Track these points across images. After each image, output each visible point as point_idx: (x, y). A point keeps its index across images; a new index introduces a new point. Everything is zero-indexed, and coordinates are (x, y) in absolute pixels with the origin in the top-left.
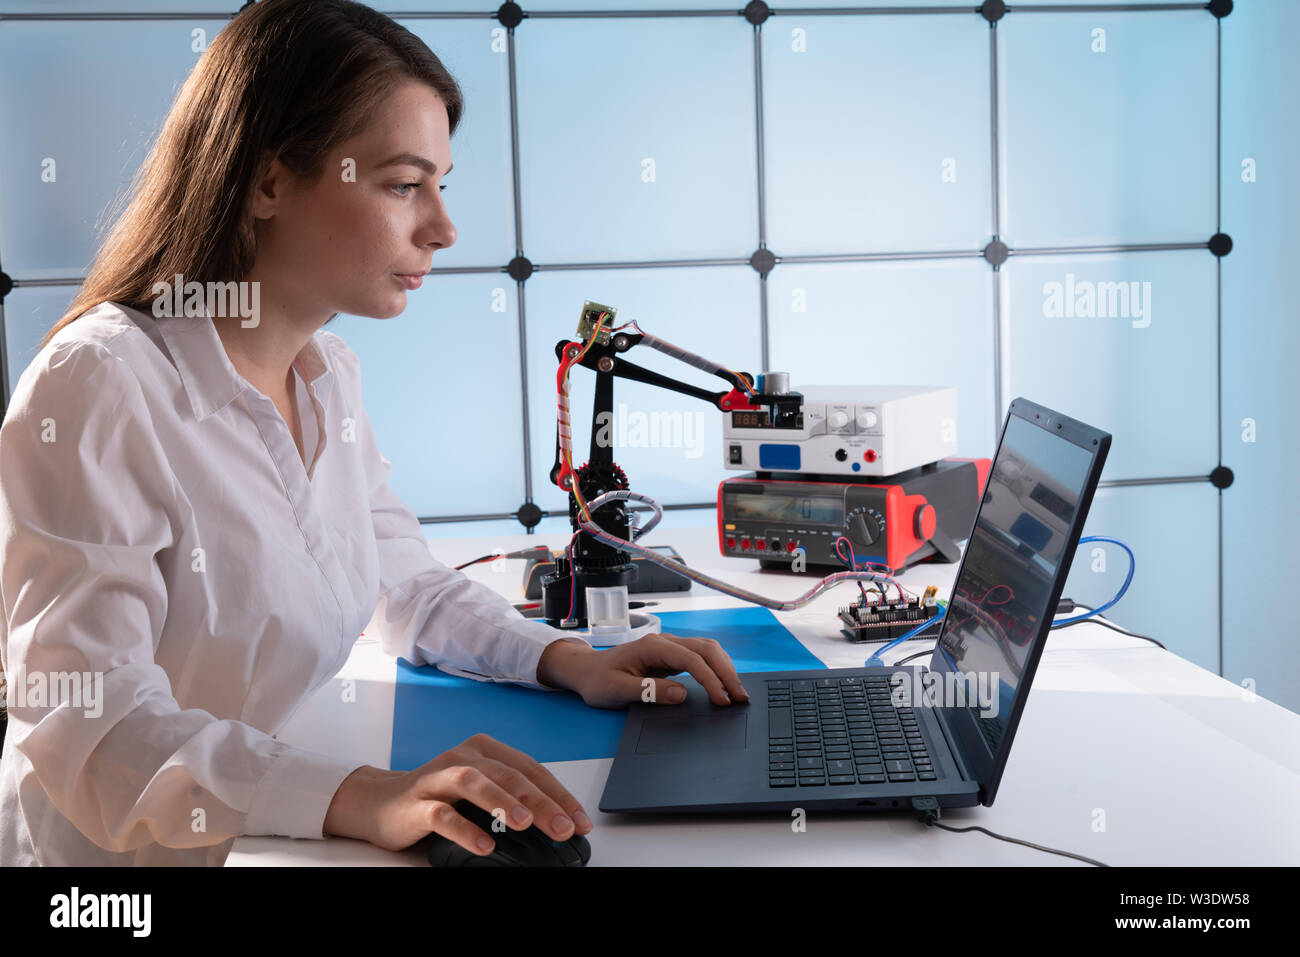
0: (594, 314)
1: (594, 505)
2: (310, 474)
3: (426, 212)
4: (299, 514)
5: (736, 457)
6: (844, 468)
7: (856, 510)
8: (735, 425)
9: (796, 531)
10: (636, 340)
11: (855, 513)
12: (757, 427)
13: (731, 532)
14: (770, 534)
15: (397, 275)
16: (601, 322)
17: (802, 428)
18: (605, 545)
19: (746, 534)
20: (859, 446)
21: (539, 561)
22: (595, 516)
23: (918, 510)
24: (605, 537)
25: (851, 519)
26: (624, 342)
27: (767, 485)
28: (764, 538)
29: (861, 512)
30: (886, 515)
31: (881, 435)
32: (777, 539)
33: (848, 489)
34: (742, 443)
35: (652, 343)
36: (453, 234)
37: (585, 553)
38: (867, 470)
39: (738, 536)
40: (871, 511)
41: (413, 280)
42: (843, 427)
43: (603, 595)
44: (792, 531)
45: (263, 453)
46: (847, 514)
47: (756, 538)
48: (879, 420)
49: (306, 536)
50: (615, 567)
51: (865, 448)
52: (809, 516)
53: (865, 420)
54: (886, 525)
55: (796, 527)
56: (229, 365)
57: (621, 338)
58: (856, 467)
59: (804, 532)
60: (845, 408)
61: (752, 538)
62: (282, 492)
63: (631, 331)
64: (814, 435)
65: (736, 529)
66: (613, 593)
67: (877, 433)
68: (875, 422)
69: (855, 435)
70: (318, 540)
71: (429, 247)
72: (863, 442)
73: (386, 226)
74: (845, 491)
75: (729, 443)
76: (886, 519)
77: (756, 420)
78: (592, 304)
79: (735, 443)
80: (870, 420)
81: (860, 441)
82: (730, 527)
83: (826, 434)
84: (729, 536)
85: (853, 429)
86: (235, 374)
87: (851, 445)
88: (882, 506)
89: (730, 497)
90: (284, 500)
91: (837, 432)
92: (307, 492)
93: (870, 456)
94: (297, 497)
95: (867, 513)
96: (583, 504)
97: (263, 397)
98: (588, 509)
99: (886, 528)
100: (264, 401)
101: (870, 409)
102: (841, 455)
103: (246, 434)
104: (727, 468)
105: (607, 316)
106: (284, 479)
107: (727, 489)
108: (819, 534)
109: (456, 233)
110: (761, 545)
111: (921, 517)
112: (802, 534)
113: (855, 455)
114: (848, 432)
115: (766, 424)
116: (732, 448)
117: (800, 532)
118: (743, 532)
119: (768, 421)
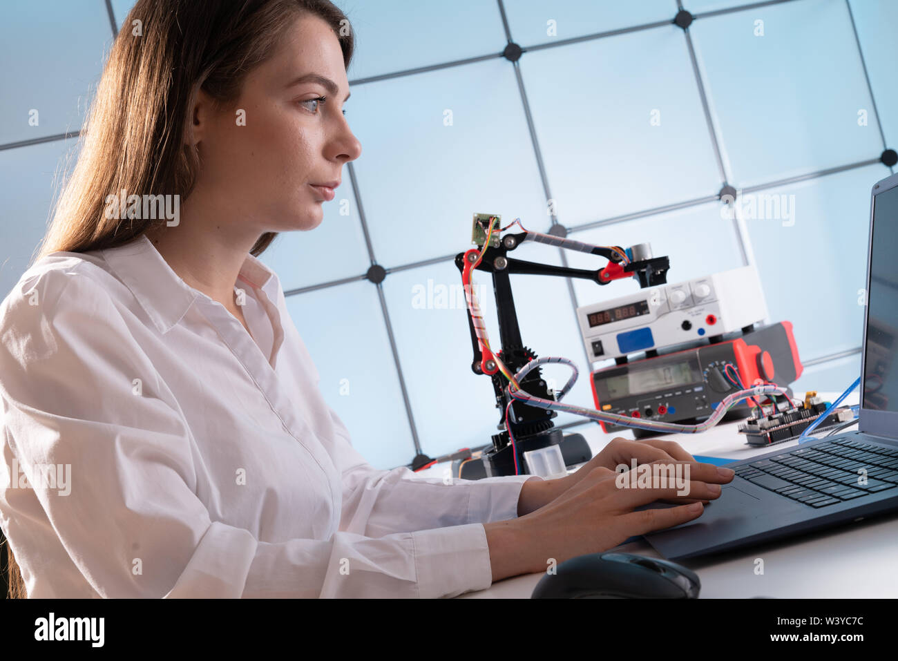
0: (483, 223)
1: (520, 376)
2: (272, 361)
3: (333, 130)
4: (270, 397)
5: (599, 350)
6: (692, 335)
7: (711, 365)
8: (592, 325)
9: (664, 396)
10: (521, 238)
11: (710, 368)
14: (641, 405)
15: (313, 185)
16: (491, 226)
17: (649, 313)
18: (537, 408)
19: (622, 409)
20: (700, 314)
21: (465, 460)
22: (523, 386)
23: (758, 358)
24: (536, 401)
25: (708, 373)
26: (513, 241)
27: (626, 368)
28: (637, 409)
29: (715, 366)
30: (736, 363)
31: (716, 301)
32: (649, 407)
33: (699, 352)
34: (601, 338)
35: (535, 237)
36: (358, 146)
37: (520, 419)
38: (711, 331)
41: (327, 190)
42: (684, 302)
43: (540, 457)
44: (661, 397)
45: (224, 350)
46: (704, 370)
47: (630, 410)
48: (712, 289)
49: (282, 417)
50: (543, 432)
51: (705, 315)
53: (701, 290)
55: (662, 393)
56: (178, 279)
57: (509, 239)
58: (701, 332)
59: (670, 395)
60: (681, 286)
61: (627, 411)
62: (251, 383)
63: (516, 230)
64: (661, 314)
65: (612, 408)
66: (548, 452)
67: (713, 300)
68: (709, 291)
69: (694, 307)
70: (292, 419)
71: (338, 160)
72: (703, 310)
73: (300, 139)
74: (698, 353)
75: (591, 340)
76: (737, 366)
77: (608, 317)
78: (480, 215)
79: (595, 339)
80: (705, 290)
81: (700, 310)
82: (607, 407)
83: (670, 312)
85: (693, 301)
86: (185, 285)
87: (693, 315)
88: (732, 356)
89: (602, 382)
90: (253, 390)
91: (679, 308)
92: (273, 379)
93: (711, 320)
94: (265, 384)
95: (721, 365)
96: (511, 377)
97: (215, 303)
98: (516, 380)
100: (216, 307)
101: (702, 282)
102: (686, 326)
103: (206, 339)
104: (594, 361)
105: (495, 220)
106: (249, 370)
107: (599, 379)
108: (683, 393)
109: (360, 145)
111: (763, 361)
112: (669, 397)
113: (698, 322)
114: (688, 305)
115: (617, 317)
116: (594, 344)
117: (666, 395)
118: (618, 409)
119: (619, 314)
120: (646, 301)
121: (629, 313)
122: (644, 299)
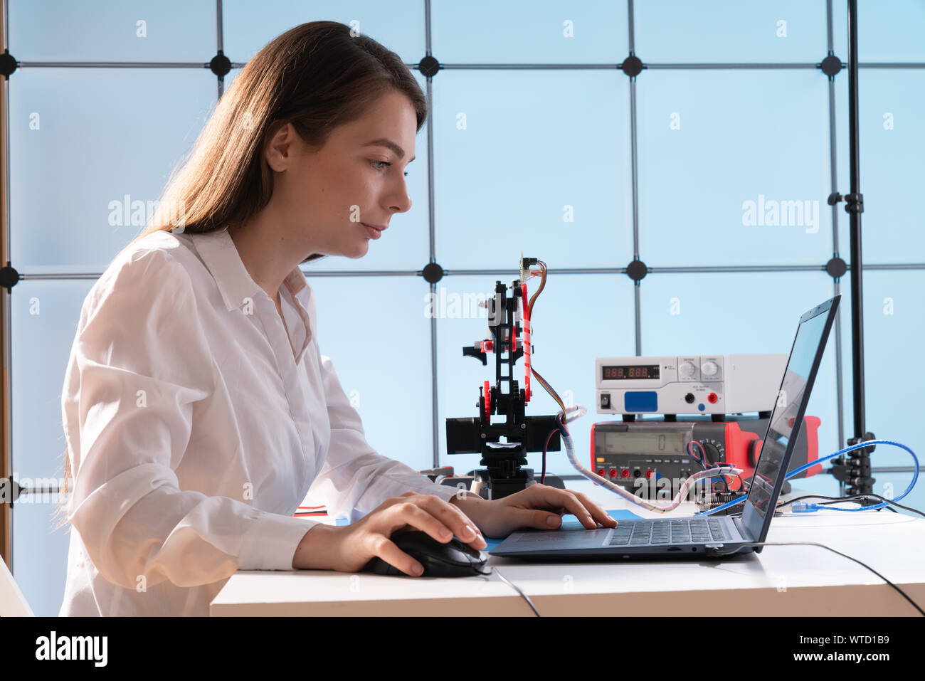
5: (607, 403)
6: (692, 409)
7: (702, 441)
9: (653, 460)
11: (701, 443)
12: (623, 379)
13: (601, 464)
14: (633, 464)
15: (364, 225)
17: (658, 378)
19: (613, 465)
20: (704, 390)
23: (752, 443)
27: (631, 426)
28: (628, 468)
29: (706, 442)
30: (725, 444)
31: (721, 382)
32: (638, 468)
33: (695, 426)
34: (610, 392)
38: (711, 410)
39: (607, 467)
40: (713, 442)
41: (375, 231)
42: (691, 375)
44: (650, 461)
47: (621, 468)
48: (720, 368)
51: (709, 392)
52: (664, 449)
53: (708, 369)
54: (725, 451)
55: (653, 457)
58: (702, 407)
59: (660, 461)
60: (692, 360)
61: (618, 467)
64: (668, 383)
65: (605, 461)
67: (719, 381)
68: (716, 369)
69: (700, 381)
71: (390, 210)
72: (707, 387)
74: (692, 427)
75: (601, 392)
76: (725, 447)
77: (622, 372)
79: (605, 392)
80: (712, 368)
81: (705, 387)
82: (600, 460)
83: (677, 381)
84: (599, 467)
85: (699, 376)
87: (697, 390)
88: (722, 437)
89: (602, 434)
91: (686, 380)
93: (712, 398)
95: (711, 442)
99: (725, 454)
101: (711, 360)
102: (690, 398)
104: (598, 413)
107: (599, 431)
108: (671, 462)
110: (624, 473)
111: (754, 450)
112: (658, 463)
113: (701, 397)
114: (695, 379)
115: (630, 376)
116: (603, 396)
117: (656, 461)
118: (610, 464)
119: (631, 372)
120: (658, 366)
121: (641, 374)
122: (656, 364)
